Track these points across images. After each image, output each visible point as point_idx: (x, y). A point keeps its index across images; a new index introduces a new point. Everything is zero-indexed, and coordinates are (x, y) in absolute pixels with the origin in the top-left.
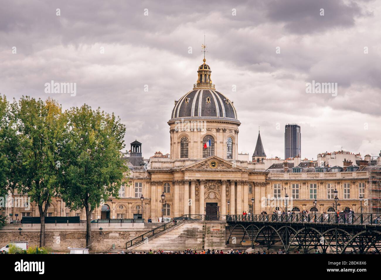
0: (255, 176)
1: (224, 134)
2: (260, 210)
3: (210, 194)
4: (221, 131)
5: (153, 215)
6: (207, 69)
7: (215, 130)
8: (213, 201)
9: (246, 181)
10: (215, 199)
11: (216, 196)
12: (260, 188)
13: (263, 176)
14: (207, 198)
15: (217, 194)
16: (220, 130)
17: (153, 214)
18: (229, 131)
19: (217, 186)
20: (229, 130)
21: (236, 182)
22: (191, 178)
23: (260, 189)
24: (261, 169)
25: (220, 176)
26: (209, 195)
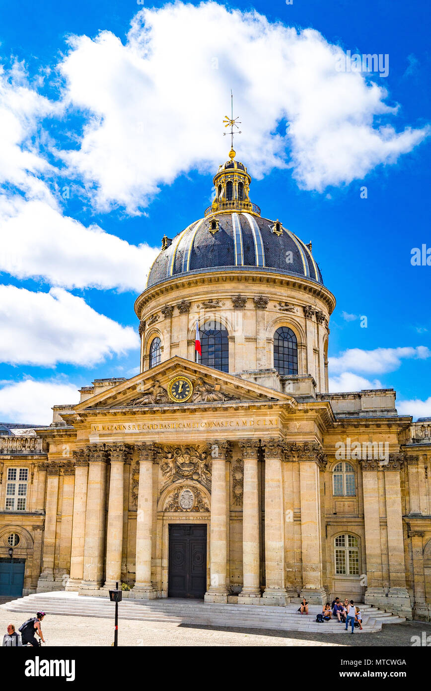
0: (360, 434)
1: (260, 312)
2: (385, 552)
3: (182, 493)
4: (250, 305)
5: (48, 562)
6: (233, 168)
7: (229, 304)
8: (193, 518)
9: (306, 444)
10: (198, 511)
11: (199, 502)
12: (381, 474)
13: (390, 432)
14: (171, 506)
15: (203, 495)
16: (244, 301)
17: (47, 559)
18: (279, 307)
19: (202, 466)
20: (280, 304)
21: (260, 447)
22: (109, 440)
23: (381, 482)
24: (382, 411)
25: (201, 429)
26: (176, 497)
